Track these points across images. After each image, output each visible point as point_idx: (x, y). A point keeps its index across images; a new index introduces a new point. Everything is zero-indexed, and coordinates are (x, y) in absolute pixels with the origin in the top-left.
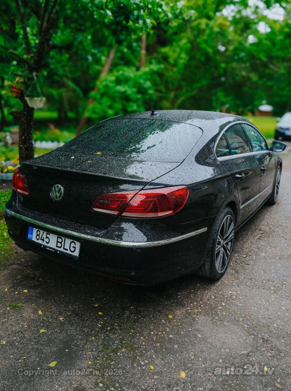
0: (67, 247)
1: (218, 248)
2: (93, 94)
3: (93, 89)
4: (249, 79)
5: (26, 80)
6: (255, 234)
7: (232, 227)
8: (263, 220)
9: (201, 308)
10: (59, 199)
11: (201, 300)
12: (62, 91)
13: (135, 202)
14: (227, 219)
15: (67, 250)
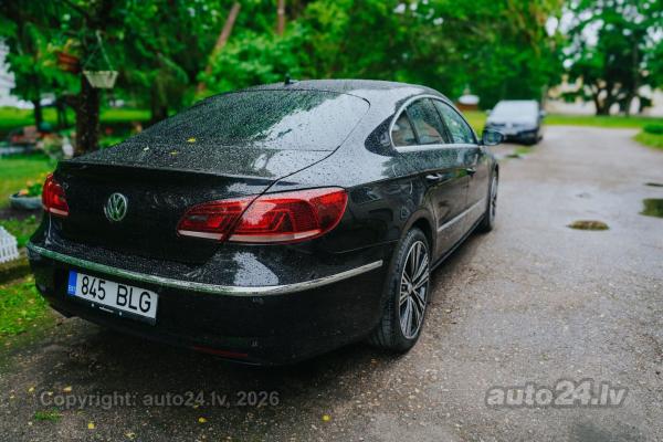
0: (135, 303)
1: (403, 296)
2: (202, 75)
3: (204, 69)
4: (443, 50)
5: (85, 43)
6: (464, 276)
7: (425, 262)
8: (474, 254)
9: (379, 400)
10: (119, 219)
11: (379, 386)
12: (154, 73)
13: (254, 216)
14: (416, 247)
15: (135, 308)
